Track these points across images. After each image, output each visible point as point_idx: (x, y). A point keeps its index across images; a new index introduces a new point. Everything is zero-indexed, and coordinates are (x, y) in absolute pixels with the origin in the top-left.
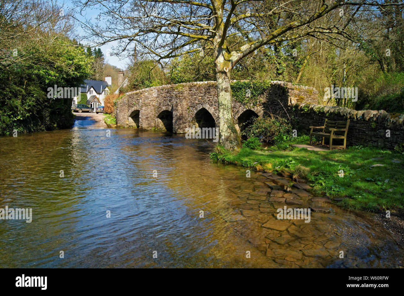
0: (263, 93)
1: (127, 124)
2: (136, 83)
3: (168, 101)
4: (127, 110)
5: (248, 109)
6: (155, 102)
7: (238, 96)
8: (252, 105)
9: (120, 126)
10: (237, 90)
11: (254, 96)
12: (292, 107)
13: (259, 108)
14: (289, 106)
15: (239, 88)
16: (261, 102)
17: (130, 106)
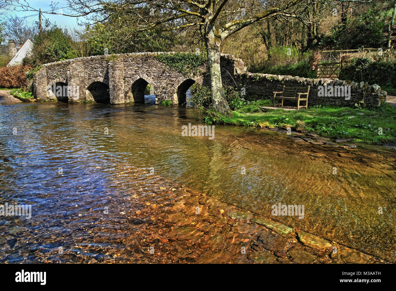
0: (202, 64)
1: (48, 98)
2: (49, 54)
3: (100, 72)
4: (46, 83)
5: (188, 78)
6: (83, 73)
7: (178, 67)
8: (192, 74)
9: (40, 100)
10: (177, 61)
11: (194, 67)
12: (238, 76)
13: (199, 77)
14: (236, 75)
15: (179, 59)
16: (201, 72)
17: (50, 78)
